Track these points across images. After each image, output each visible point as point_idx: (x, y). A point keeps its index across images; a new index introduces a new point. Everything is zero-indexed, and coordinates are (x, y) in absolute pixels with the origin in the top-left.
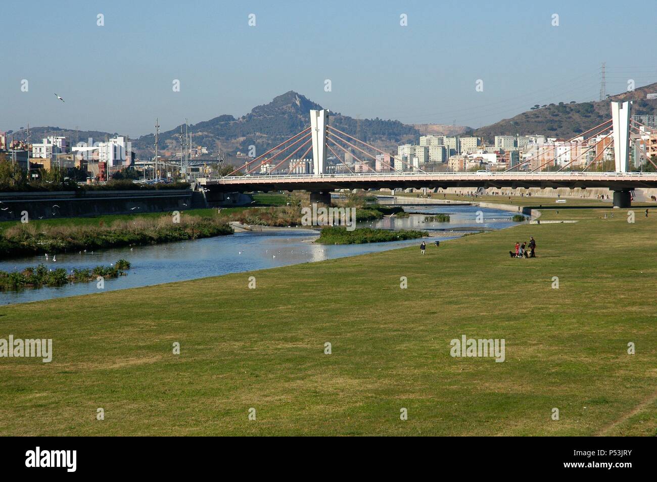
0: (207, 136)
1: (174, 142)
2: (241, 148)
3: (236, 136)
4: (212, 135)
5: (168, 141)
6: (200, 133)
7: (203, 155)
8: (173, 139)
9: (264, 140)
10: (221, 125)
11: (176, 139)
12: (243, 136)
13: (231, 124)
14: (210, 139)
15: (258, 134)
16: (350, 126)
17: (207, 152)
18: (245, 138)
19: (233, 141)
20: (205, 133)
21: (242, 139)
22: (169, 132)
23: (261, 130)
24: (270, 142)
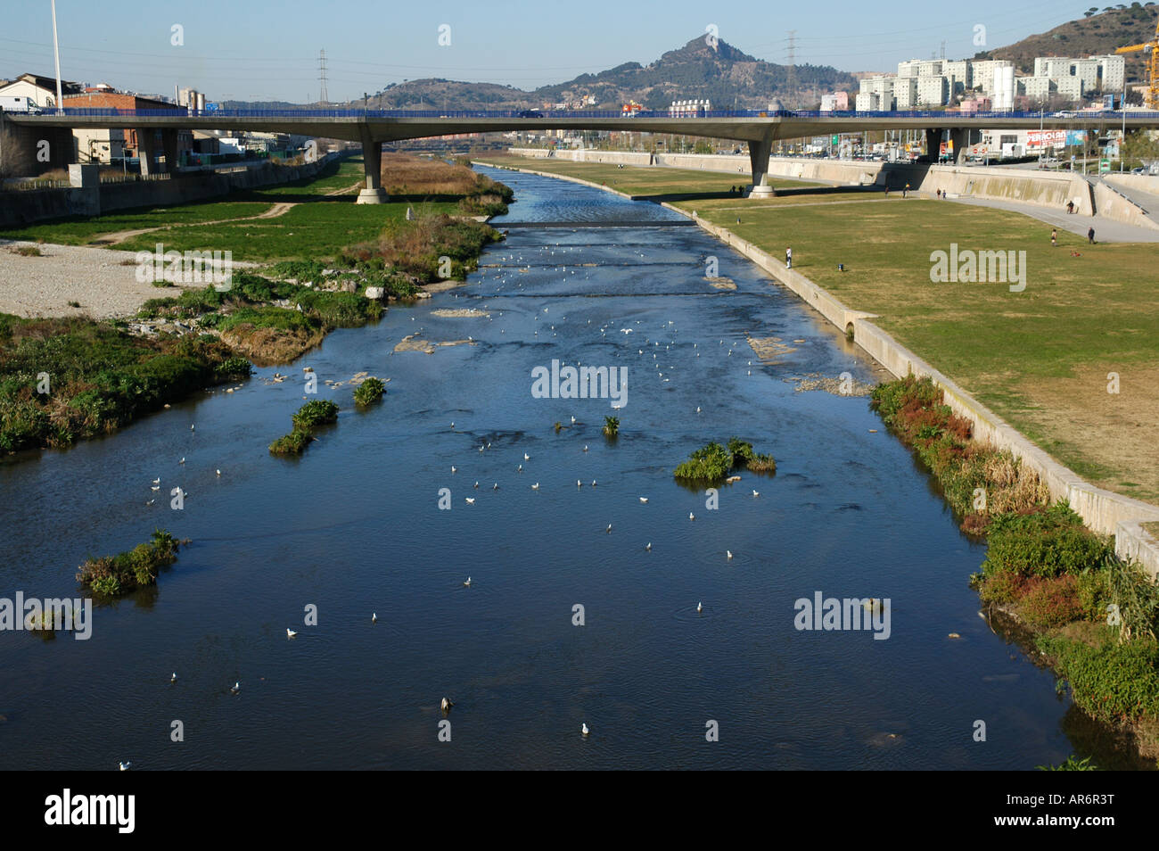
0: (608, 87)
1: (571, 93)
2: (647, 100)
3: (641, 87)
4: (615, 85)
5: (564, 93)
6: (601, 84)
7: (590, 105)
8: (569, 91)
9: (674, 90)
10: (626, 74)
11: (574, 90)
12: (651, 86)
13: (637, 73)
14: (612, 90)
15: (667, 84)
16: (774, 73)
17: (594, 103)
18: (652, 88)
19: (639, 92)
20: (608, 84)
21: (649, 89)
22: (567, 83)
23: (671, 79)
24: (681, 93)
